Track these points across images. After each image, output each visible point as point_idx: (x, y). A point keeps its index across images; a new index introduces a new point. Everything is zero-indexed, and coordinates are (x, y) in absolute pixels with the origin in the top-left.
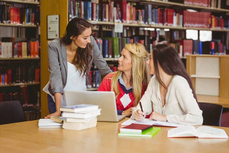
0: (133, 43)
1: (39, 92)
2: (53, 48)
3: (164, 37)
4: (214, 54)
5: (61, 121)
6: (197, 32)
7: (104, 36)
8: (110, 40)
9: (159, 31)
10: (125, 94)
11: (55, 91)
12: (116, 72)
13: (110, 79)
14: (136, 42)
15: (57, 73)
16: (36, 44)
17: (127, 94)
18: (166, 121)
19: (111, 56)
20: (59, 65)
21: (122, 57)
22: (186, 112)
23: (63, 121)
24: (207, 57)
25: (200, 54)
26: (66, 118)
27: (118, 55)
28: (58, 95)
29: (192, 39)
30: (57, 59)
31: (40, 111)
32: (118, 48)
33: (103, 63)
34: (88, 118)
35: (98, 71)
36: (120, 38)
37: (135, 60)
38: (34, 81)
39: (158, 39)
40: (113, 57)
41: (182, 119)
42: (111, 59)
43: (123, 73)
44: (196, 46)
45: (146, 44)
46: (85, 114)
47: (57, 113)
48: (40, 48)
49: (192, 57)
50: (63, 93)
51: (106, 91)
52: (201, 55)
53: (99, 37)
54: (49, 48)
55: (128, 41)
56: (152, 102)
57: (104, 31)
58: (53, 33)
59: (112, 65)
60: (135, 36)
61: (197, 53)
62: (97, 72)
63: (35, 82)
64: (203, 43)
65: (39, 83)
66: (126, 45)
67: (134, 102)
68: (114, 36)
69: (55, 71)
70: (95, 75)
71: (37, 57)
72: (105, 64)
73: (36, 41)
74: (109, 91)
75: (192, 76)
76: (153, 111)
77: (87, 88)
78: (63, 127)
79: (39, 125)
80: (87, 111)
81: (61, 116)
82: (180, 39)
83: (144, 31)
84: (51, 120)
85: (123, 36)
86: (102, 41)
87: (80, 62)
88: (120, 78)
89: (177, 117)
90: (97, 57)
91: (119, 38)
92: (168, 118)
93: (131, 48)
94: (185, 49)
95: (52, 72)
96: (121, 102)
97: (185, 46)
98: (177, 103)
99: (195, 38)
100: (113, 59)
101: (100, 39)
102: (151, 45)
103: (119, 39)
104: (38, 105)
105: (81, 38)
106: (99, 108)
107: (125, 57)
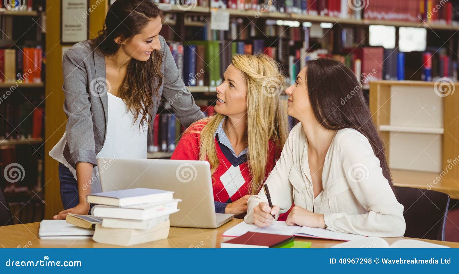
0: (252, 53)
1: (40, 161)
2: (75, 60)
3: (319, 41)
4: (432, 81)
5: (91, 225)
6: (392, 30)
7: (187, 39)
8: (201, 46)
9: (308, 28)
10: (232, 166)
11: (79, 159)
12: (212, 118)
13: (198, 132)
14: (258, 50)
15: (83, 118)
16: (36, 52)
17: (235, 166)
18: (323, 227)
19: (201, 83)
20: (87, 100)
21: (226, 84)
22: (369, 210)
23: (94, 226)
24: (414, 85)
25: (399, 79)
26: (101, 219)
27: (218, 79)
28: (85, 168)
29: (382, 47)
30: (84, 87)
31: (43, 202)
32: (217, 64)
33: (185, 97)
34: (150, 219)
35: (173, 115)
36: (223, 42)
37: (254, 91)
38: (29, 137)
39: (306, 45)
40: (207, 83)
41: (359, 224)
42: (201, 88)
43: (227, 119)
44: (390, 63)
45: (280, 57)
46: (143, 209)
47: (81, 208)
48: (45, 62)
49: (382, 85)
50: (96, 164)
51: (191, 159)
52: (402, 82)
53: (176, 39)
54: (68, 63)
55: (241, 49)
56: (291, 186)
57: (188, 27)
58: (73, 30)
59: (205, 103)
60: (255, 38)
61: (393, 76)
62: (172, 117)
63: (32, 137)
64: (406, 54)
65: (40, 139)
66: (235, 58)
67: (249, 186)
68: (209, 37)
69: (80, 115)
70: (167, 124)
71: (38, 81)
72: (189, 99)
73: (35, 47)
74: (195, 160)
75: (383, 128)
76: (293, 205)
77: (148, 151)
78: (94, 238)
79: (41, 234)
80: (148, 203)
81: (90, 214)
82: (357, 46)
83: (276, 27)
84: (67, 222)
85: (229, 37)
86: (182, 49)
87: (135, 90)
88: (220, 130)
89: (349, 218)
90: (172, 84)
91: (219, 42)
92: (328, 220)
93: (247, 65)
94: (366, 67)
95: (72, 115)
96: (223, 185)
97: (366, 63)
98: (346, 188)
99: (390, 44)
100: (206, 89)
101: (178, 43)
102: (291, 59)
103: (221, 45)
104: (39, 189)
105: (138, 41)
106: (175, 197)
107: (231, 85)
